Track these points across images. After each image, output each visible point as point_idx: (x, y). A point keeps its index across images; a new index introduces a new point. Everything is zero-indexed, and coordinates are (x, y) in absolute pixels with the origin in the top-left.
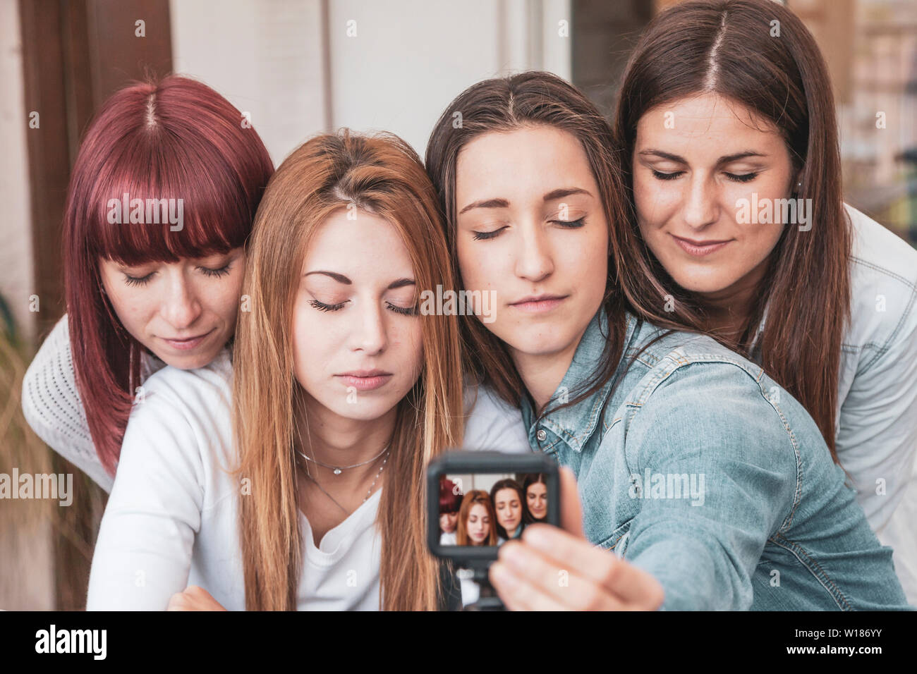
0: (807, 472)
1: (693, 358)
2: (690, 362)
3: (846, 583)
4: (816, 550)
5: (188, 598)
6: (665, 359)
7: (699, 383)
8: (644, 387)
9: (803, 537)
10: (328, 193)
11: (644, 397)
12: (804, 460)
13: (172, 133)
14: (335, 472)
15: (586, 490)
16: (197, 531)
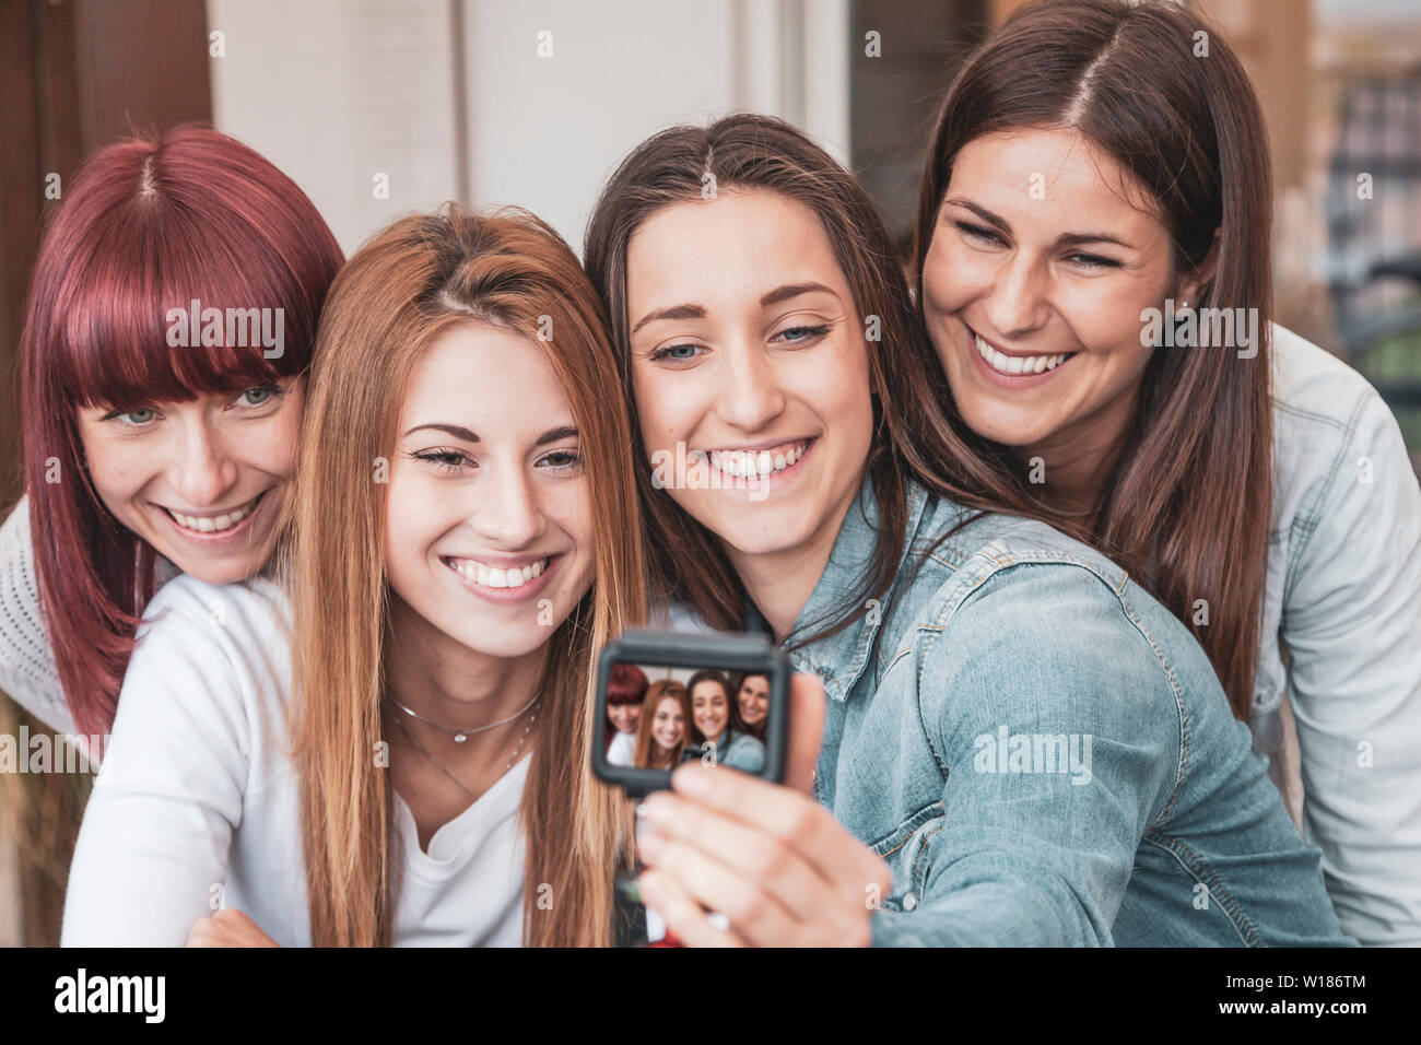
0: (1196, 732)
1: (1021, 556)
2: (1015, 562)
3: (1254, 903)
4: (1209, 851)
5: (220, 925)
6: (976, 557)
7: (1031, 594)
8: (944, 600)
9: (1189, 831)
10: (431, 302)
11: (944, 615)
12: (1192, 713)
13: (178, 203)
14: (457, 739)
15: (855, 760)
16: (236, 825)
